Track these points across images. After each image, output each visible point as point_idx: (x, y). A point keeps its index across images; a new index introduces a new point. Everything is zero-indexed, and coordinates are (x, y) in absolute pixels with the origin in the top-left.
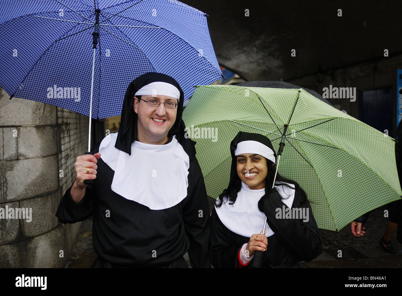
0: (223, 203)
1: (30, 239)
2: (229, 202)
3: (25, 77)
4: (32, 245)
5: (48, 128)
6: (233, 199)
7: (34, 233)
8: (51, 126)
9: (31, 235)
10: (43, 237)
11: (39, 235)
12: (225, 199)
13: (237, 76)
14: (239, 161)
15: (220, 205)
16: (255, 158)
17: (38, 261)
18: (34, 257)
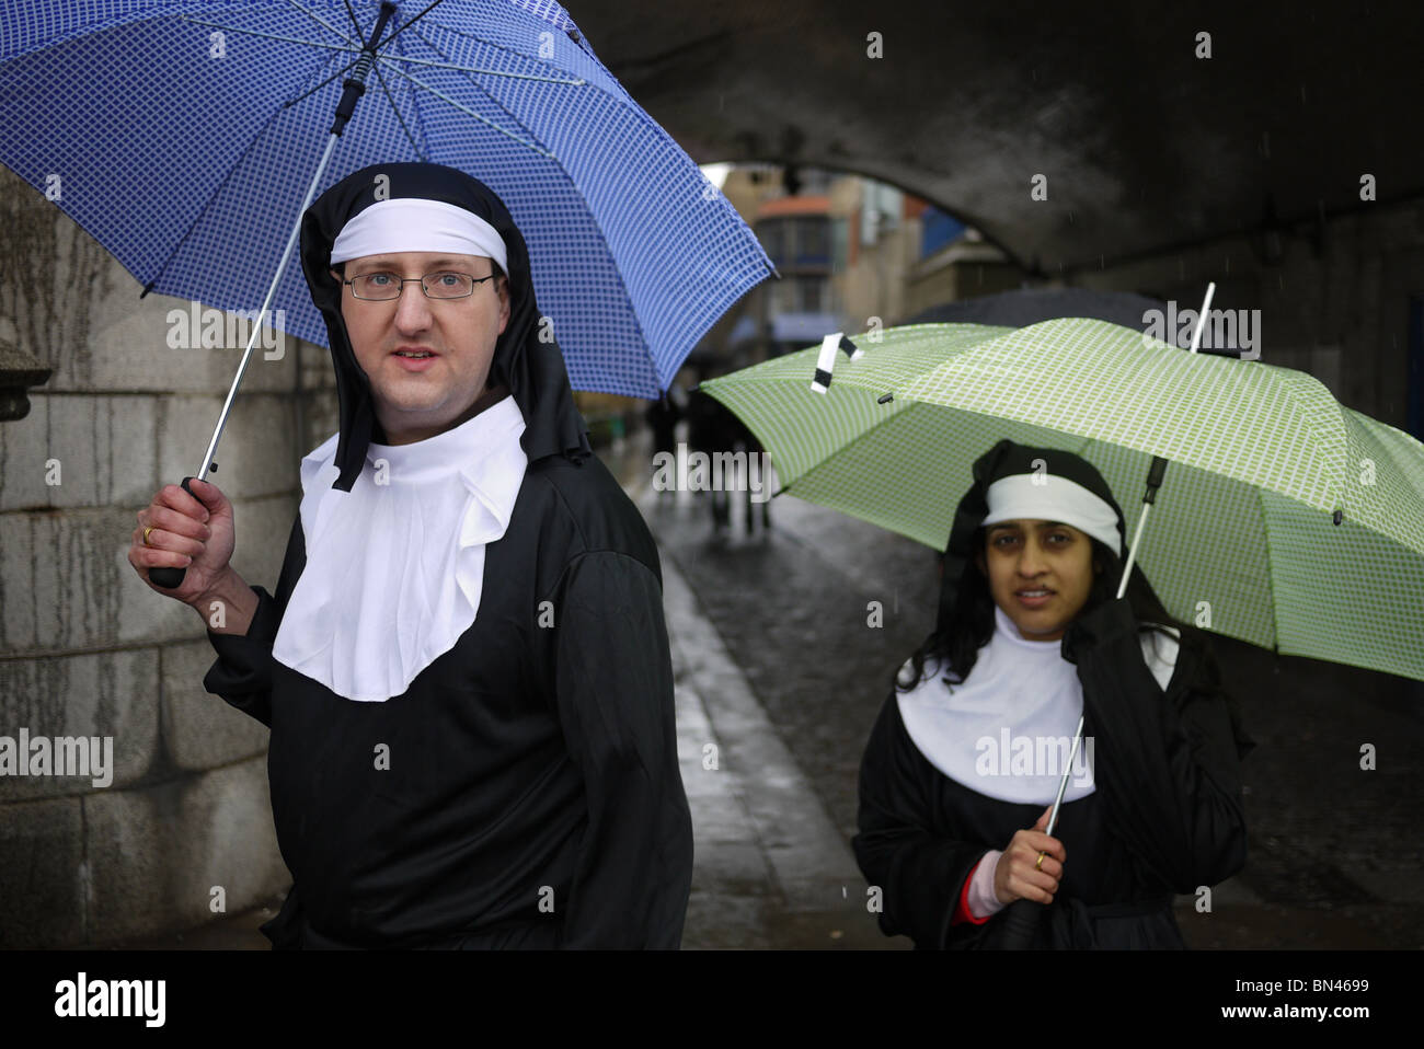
0: (922, 677)
1: (194, 776)
2: (942, 674)
3: (191, 228)
4: (197, 798)
5: (264, 404)
6: (960, 669)
7: (207, 758)
8: (278, 395)
9: (198, 764)
10: (239, 771)
11: (223, 766)
12: (929, 667)
13: (972, 235)
14: (997, 543)
15: (911, 687)
16: (1054, 534)
17: (218, 854)
18: (204, 837)
